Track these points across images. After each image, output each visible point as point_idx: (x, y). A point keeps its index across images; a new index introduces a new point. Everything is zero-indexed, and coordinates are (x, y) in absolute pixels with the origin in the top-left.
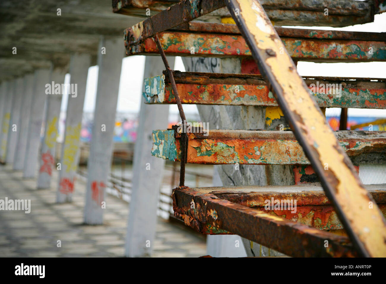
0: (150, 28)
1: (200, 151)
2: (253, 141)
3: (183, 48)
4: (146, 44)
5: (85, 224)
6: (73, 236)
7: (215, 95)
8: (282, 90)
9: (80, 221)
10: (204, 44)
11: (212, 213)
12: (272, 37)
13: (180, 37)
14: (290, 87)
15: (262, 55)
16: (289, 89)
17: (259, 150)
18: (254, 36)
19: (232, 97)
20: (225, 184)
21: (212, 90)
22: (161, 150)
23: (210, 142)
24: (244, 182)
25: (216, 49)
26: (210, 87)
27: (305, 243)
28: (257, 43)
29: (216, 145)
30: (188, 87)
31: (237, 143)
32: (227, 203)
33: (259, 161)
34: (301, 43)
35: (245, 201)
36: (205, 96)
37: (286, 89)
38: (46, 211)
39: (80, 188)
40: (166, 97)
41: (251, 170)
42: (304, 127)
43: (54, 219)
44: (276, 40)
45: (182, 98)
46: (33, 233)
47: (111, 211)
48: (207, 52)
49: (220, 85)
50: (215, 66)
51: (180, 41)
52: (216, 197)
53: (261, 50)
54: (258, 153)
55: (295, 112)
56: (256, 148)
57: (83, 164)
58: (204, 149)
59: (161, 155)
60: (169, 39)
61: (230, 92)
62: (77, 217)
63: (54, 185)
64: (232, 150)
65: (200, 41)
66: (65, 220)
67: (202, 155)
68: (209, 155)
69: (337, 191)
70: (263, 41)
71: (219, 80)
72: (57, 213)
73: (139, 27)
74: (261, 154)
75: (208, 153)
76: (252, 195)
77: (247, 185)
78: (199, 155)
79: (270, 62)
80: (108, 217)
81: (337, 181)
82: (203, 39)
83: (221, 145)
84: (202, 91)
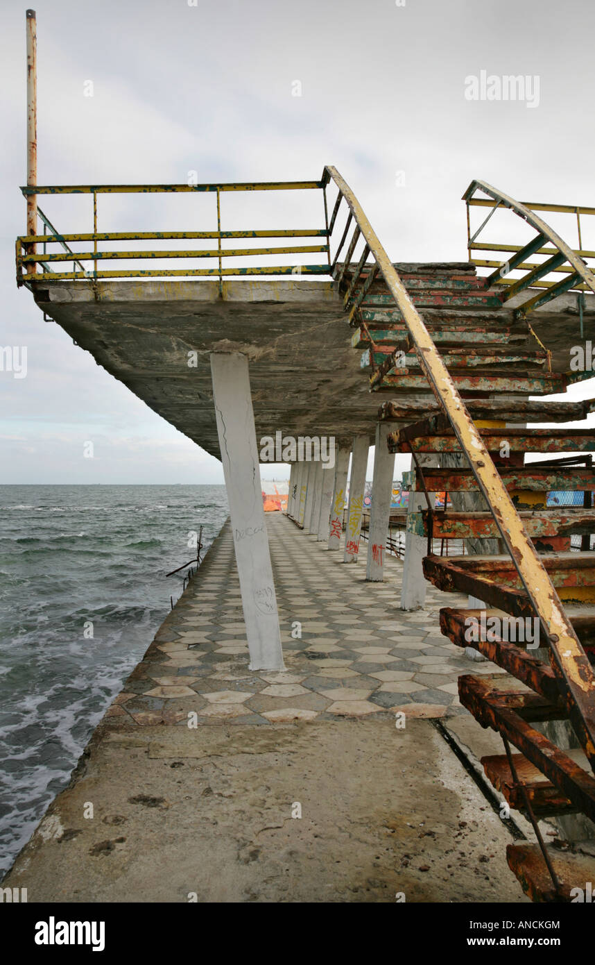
0: (404, 435)
1: (443, 529)
2: (484, 520)
3: (431, 447)
4: (402, 446)
5: (367, 581)
6: (358, 590)
7: (455, 485)
8: (487, 491)
9: (364, 578)
10: (447, 444)
11: (448, 576)
12: (483, 452)
13: (428, 440)
14: (493, 489)
15: (474, 466)
16: (493, 491)
17: (489, 527)
18: (469, 452)
19: (469, 486)
20: (471, 554)
21: (453, 481)
22: (414, 528)
23: (450, 522)
24: (483, 551)
25: (456, 447)
26: (451, 479)
27: (505, 598)
28: (471, 457)
29: (455, 524)
30: (434, 479)
31: (471, 522)
32: (459, 570)
33: (489, 536)
34: (525, 440)
35: (475, 567)
36: (448, 486)
37: (490, 491)
38: (336, 569)
39: (363, 549)
40: (417, 487)
41: (488, 541)
42: (501, 518)
43: (342, 575)
44: (485, 454)
45: (430, 487)
46: (326, 587)
47: (390, 569)
48: (450, 450)
49: (459, 477)
50: (460, 458)
51: (429, 443)
52: (452, 564)
53: (474, 462)
54: (488, 530)
55: (495, 507)
56: (486, 526)
57: (365, 528)
58: (445, 527)
59: (414, 532)
60: (420, 442)
61: (467, 482)
62: (361, 574)
63: (342, 546)
64: (467, 528)
65: (444, 442)
66: (352, 576)
67: (444, 532)
68: (450, 532)
69: (520, 563)
70: (475, 455)
71: (458, 473)
72: (345, 571)
73: (397, 434)
74: (491, 530)
75: (449, 530)
76: (480, 562)
77: (485, 554)
78: (441, 532)
79: (480, 470)
80: (387, 574)
81: (521, 556)
82: (446, 440)
83: (459, 524)
84: (445, 482)
